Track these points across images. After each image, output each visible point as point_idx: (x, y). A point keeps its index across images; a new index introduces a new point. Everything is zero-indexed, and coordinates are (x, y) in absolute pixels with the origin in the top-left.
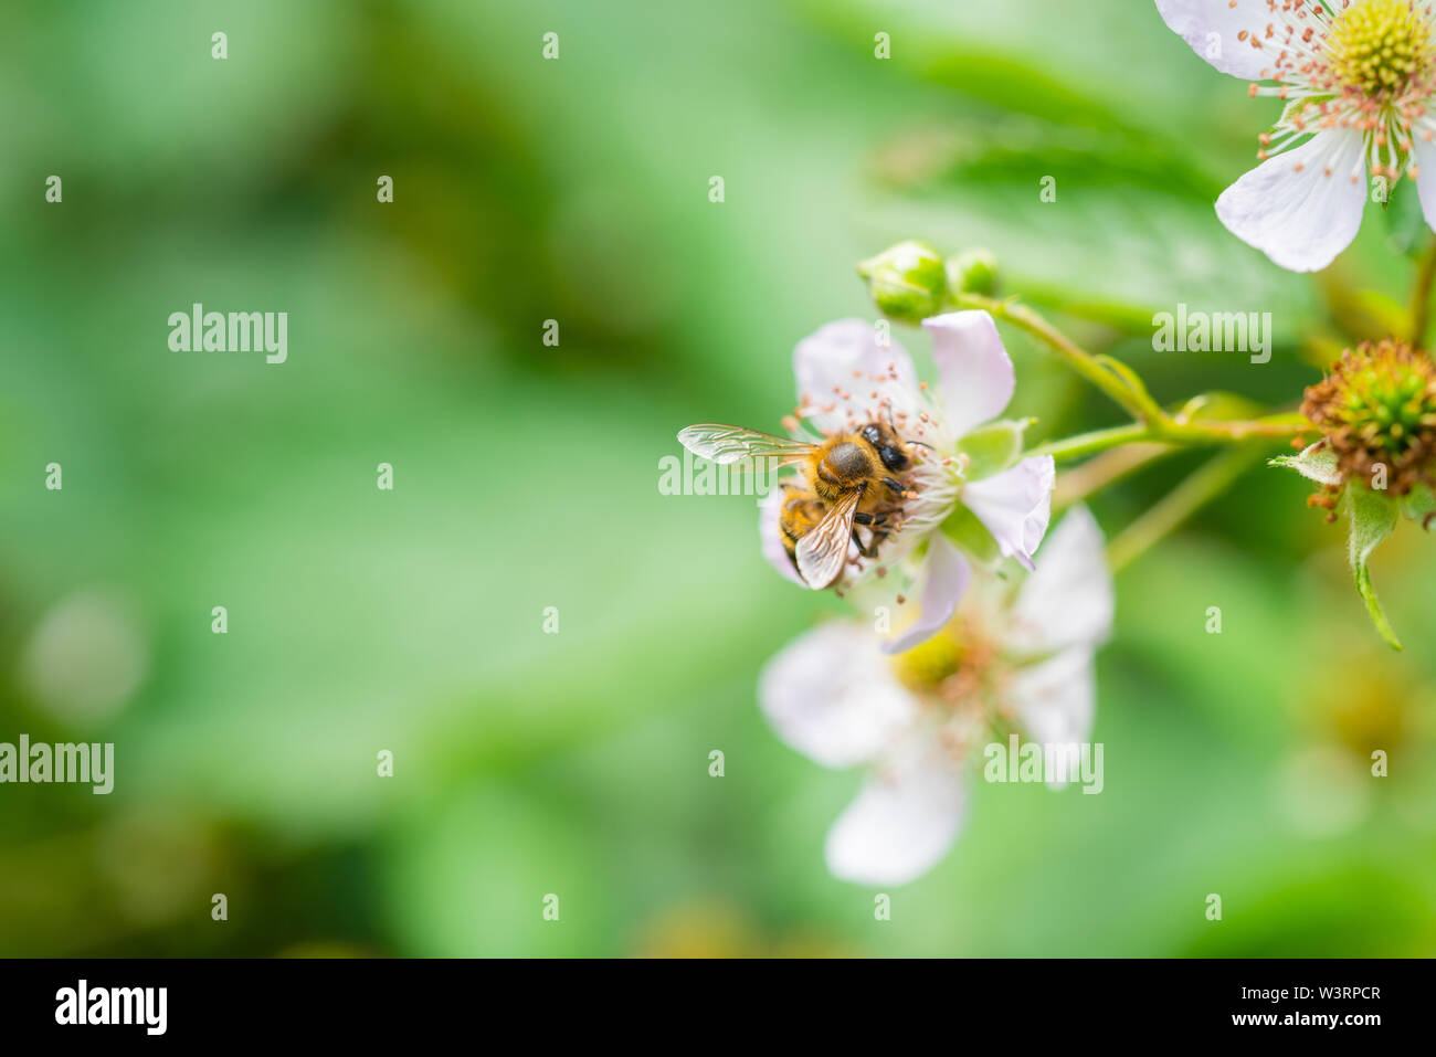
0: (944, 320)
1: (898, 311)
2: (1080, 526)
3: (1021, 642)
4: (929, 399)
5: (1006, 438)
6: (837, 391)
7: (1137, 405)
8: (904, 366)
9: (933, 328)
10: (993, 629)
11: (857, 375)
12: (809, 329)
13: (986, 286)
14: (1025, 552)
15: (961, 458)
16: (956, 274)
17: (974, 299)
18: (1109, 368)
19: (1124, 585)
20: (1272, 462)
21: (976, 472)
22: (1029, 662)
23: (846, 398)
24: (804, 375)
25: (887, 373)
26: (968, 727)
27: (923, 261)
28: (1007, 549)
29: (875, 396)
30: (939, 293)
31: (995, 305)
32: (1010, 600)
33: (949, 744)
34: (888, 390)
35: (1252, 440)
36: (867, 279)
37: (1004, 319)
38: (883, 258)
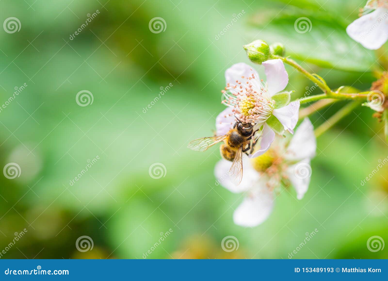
0: (268, 62)
1: (255, 60)
2: (307, 124)
3: (290, 157)
4: (264, 84)
5: (286, 96)
6: (237, 82)
7: (324, 88)
8: (257, 75)
9: (265, 64)
10: (282, 153)
11: (243, 77)
12: (230, 66)
13: (281, 53)
14: (291, 128)
15: (273, 101)
16: (272, 50)
17: (277, 56)
18: (315, 77)
19: (319, 141)
20: (363, 105)
21: (277, 106)
22: (293, 163)
23: (240, 84)
24: (228, 78)
25: (252, 77)
26: (274, 182)
27: (262, 45)
28: (286, 128)
29: (248, 83)
30: (267, 54)
31: (283, 58)
32: (287, 145)
33: (268, 186)
34: (252, 82)
35: (357, 98)
36: (246, 50)
37: (286, 62)
38: (251, 44)
